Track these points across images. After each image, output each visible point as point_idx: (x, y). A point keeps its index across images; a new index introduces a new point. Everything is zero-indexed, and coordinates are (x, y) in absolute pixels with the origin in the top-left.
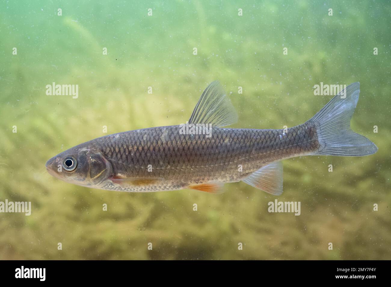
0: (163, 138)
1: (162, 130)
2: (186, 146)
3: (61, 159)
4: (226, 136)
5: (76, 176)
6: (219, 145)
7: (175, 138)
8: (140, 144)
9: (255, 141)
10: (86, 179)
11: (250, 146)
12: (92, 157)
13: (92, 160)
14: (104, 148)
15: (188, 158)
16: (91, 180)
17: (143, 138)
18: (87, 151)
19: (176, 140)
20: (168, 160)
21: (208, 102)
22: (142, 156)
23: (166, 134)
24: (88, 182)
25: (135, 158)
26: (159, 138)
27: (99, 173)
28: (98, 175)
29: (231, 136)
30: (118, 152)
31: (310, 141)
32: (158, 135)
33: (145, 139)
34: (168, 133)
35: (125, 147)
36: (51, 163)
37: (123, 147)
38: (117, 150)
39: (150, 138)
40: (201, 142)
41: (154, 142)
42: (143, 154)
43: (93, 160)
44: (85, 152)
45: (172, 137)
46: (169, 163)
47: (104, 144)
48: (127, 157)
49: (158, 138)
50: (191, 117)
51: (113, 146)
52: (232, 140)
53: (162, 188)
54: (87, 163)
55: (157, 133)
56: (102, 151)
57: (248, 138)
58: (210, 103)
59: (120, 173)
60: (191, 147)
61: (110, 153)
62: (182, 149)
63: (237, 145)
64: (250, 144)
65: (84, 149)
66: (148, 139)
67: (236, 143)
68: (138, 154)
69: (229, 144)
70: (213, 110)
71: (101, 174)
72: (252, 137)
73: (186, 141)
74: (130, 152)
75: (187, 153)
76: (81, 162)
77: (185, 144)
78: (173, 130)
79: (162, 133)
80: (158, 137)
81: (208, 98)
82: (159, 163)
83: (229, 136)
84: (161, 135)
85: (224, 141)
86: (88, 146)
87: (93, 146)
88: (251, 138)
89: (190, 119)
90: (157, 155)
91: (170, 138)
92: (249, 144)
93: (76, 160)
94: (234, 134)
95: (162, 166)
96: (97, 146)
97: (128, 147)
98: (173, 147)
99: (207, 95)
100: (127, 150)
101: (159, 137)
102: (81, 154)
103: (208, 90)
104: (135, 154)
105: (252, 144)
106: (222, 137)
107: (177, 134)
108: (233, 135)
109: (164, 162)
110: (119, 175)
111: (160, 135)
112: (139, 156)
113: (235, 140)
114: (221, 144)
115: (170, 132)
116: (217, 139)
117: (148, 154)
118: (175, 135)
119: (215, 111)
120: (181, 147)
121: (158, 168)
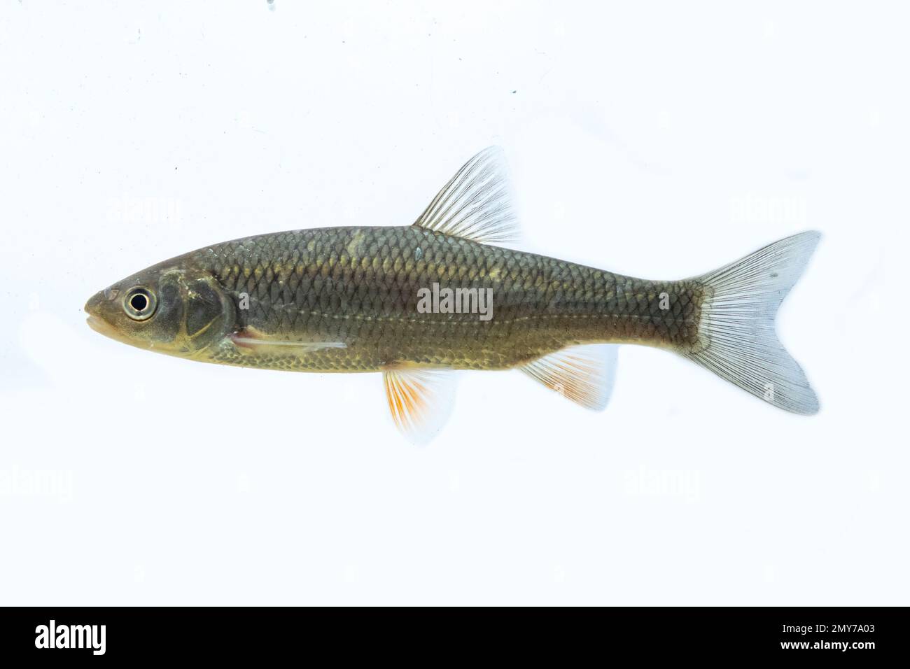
0: (351, 248)
1: (352, 232)
2: (402, 272)
3: (120, 293)
4: (495, 263)
5: (155, 331)
6: (477, 279)
7: (379, 251)
8: (300, 259)
9: (558, 286)
10: (178, 337)
11: (545, 294)
12: (190, 288)
13: (190, 293)
14: (217, 268)
15: (404, 300)
16: (188, 338)
17: (306, 247)
18: (180, 274)
19: (380, 256)
20: (359, 299)
21: (468, 188)
22: (303, 286)
23: (361, 241)
24: (182, 344)
25: (288, 291)
26: (344, 250)
27: (207, 325)
28: (205, 329)
29: (505, 264)
30: (250, 276)
31: (680, 320)
32: (342, 243)
33: (311, 248)
34: (365, 241)
35: (265, 265)
36: (97, 303)
37: (262, 266)
38: (247, 271)
39: (323, 247)
40: (437, 267)
41: (332, 256)
42: (306, 282)
43: (192, 294)
44: (174, 277)
45: (373, 249)
46: (361, 307)
47: (218, 259)
48: (269, 289)
49: (340, 248)
50: (424, 214)
51: (239, 263)
52: (506, 272)
53: (343, 364)
54: (179, 301)
55: (338, 237)
56: (213, 273)
57: (545, 274)
58: (474, 189)
59: (253, 324)
60: (413, 275)
61: (231, 279)
62: (393, 277)
63: (517, 286)
64: (547, 290)
65: (173, 271)
66: (318, 250)
67: (513, 282)
68: (293, 283)
69: (498, 281)
70: (478, 205)
71: (211, 326)
72: (554, 274)
73: (403, 260)
74: (276, 277)
75: (402, 287)
76: (166, 298)
77: (400, 266)
78: (376, 234)
79: (352, 239)
80: (341, 246)
81: (471, 178)
82: (340, 306)
83: (501, 263)
84: (349, 244)
85: (487, 272)
86: (180, 263)
87: (193, 264)
88: (552, 277)
89: (422, 217)
90: (336, 285)
91: (367, 249)
92: (545, 288)
93: (154, 295)
94: (514, 262)
95: (346, 311)
96: (201, 263)
97: (273, 266)
98: (373, 270)
99: (470, 171)
100: (269, 273)
101: (344, 246)
102: (166, 282)
103: (474, 162)
104: (288, 282)
105: (550, 289)
106: (485, 263)
107: (385, 244)
108: (511, 263)
109: (350, 304)
110: (250, 328)
111: (346, 243)
112: (297, 287)
113: (514, 276)
114: (480, 278)
115: (370, 239)
116: (474, 265)
117: (317, 283)
118: (379, 245)
119: (481, 208)
120: (390, 273)
121: (336, 317)
